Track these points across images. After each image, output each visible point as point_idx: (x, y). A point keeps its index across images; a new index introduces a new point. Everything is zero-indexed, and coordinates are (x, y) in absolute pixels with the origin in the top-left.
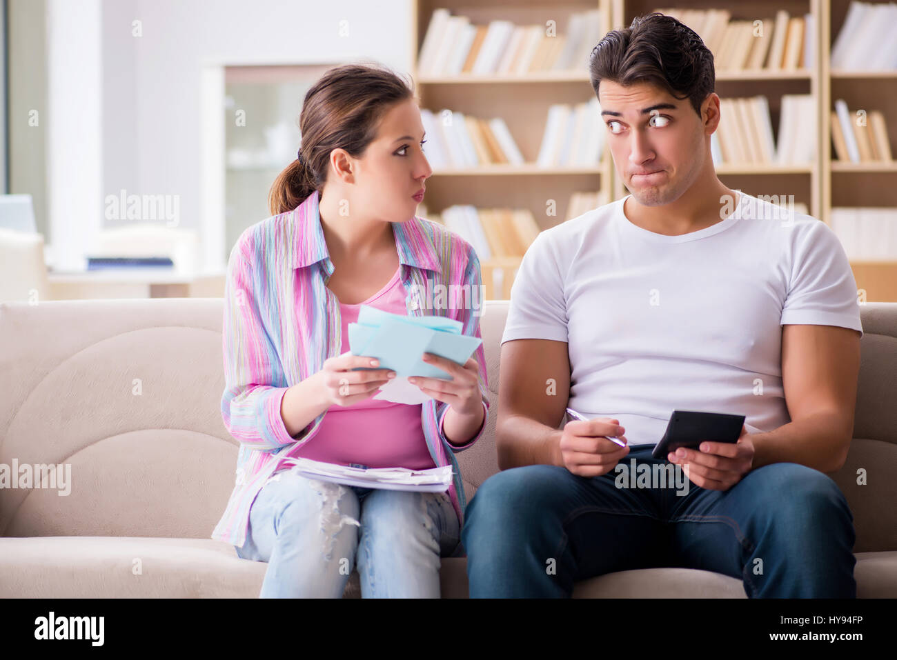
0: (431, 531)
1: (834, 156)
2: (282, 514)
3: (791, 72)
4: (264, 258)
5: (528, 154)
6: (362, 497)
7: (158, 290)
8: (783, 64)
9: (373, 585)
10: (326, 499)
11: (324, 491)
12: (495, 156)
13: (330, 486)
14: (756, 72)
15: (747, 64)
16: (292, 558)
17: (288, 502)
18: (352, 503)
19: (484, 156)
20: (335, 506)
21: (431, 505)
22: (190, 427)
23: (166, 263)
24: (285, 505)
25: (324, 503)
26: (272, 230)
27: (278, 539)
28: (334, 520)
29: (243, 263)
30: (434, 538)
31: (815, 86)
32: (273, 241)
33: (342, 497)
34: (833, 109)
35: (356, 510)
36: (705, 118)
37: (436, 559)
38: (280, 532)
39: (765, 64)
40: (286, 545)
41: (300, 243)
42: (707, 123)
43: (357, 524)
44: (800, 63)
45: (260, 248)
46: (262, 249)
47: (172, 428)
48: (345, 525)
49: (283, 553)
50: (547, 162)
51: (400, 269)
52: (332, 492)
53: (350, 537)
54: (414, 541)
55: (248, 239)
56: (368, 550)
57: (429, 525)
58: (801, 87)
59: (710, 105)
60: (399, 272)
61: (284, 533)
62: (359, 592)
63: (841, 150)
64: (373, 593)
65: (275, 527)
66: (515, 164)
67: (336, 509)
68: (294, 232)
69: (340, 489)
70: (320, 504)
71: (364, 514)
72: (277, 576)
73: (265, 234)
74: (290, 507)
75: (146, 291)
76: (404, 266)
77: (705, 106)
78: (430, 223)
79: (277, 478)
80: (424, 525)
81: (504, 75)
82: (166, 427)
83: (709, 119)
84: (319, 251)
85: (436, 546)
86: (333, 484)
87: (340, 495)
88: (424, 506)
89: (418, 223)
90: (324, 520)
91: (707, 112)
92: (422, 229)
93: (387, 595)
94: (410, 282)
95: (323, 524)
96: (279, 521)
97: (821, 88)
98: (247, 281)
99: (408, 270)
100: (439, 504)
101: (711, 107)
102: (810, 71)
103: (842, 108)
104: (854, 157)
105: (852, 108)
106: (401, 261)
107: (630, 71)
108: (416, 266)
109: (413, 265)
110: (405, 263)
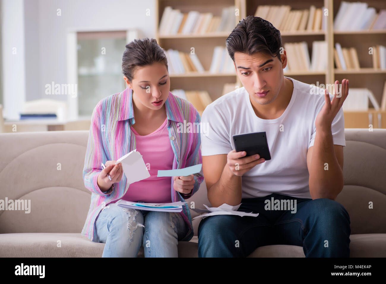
0: (174, 229)
1: (335, 67)
2: (111, 222)
3: (316, 31)
4: (105, 114)
5: (206, 67)
6: (145, 215)
7: (51, 128)
8: (313, 28)
9: (149, 252)
10: (130, 216)
11: (129, 213)
12: (192, 68)
13: (132, 210)
14: (302, 32)
15: (298, 29)
16: (116, 241)
17: (114, 217)
18: (141, 217)
19: (187, 69)
20: (134, 219)
21: (174, 218)
22: (69, 186)
23: (54, 116)
24: (112, 219)
25: (129, 218)
26: (111, 102)
27: (110, 233)
28: (133, 224)
29: (97, 117)
30: (175, 232)
31: (327, 38)
32: (110, 107)
33: (137, 215)
34: (335, 47)
35: (143, 220)
36: (282, 61)
37: (176, 241)
38: (110, 230)
39: (306, 28)
40: (113, 235)
41: (122, 109)
42: (283, 63)
43: (143, 226)
44: (321, 28)
45: (104, 110)
46: (105, 110)
47: (62, 186)
48: (138, 227)
49: (112, 239)
50: (214, 71)
51: (167, 122)
52: (132, 213)
53: (140, 232)
54: (167, 233)
55: (100, 106)
56: (147, 237)
57: (173, 227)
58: (321, 38)
61: (112, 231)
62: (143, 255)
63: (338, 64)
64: (150, 255)
65: (108, 228)
66: (200, 72)
67: (134, 220)
68: (121, 103)
69: (136, 212)
70: (127, 218)
71: (146, 222)
72: (109, 248)
73: (107, 103)
74: (114, 220)
75: (46, 128)
76: (169, 120)
77: (281, 56)
78: (180, 99)
79: (108, 207)
80: (171, 226)
81: (196, 34)
82: (59, 186)
83: (284, 61)
84: (130, 114)
85: (176, 235)
86: (133, 209)
87: (136, 214)
88: (171, 218)
90: (129, 225)
91: (282, 59)
93: (156, 256)
94: (171, 127)
95: (129, 226)
96: (110, 225)
97: (330, 39)
98: (98, 124)
99: (170, 121)
100: (177, 217)
101: (283, 56)
102: (325, 31)
103: (338, 47)
104: (344, 67)
105: (343, 46)
106: (168, 118)
107: (253, 49)
108: (174, 120)
109: (173, 120)
110: (169, 119)
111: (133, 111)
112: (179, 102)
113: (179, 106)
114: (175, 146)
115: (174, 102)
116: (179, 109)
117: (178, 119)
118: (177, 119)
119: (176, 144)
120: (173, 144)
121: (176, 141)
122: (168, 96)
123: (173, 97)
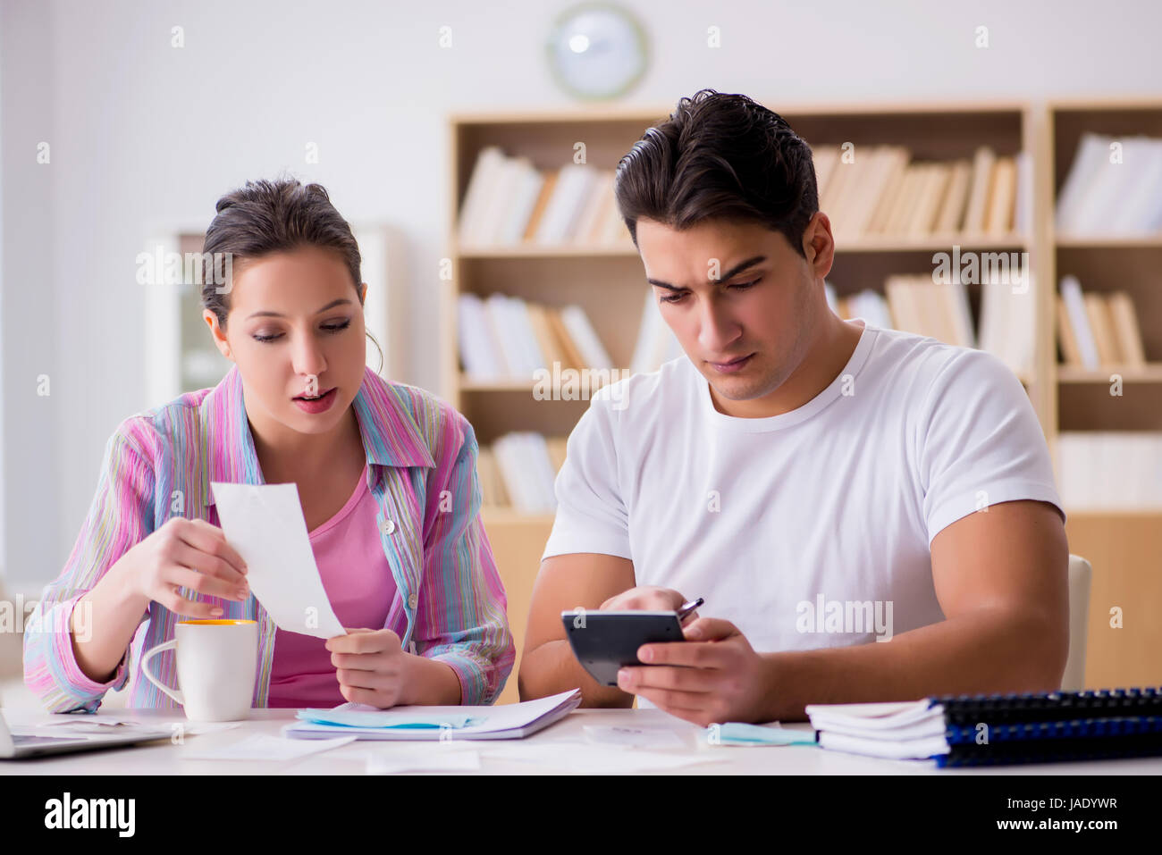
1: (1061, 358)
3: (997, 236)
5: (618, 357)
8: (986, 223)
12: (570, 359)
14: (947, 238)
15: (934, 226)
31: (1030, 257)
34: (1059, 290)
36: (811, 253)
39: (961, 225)
42: (816, 260)
44: (1011, 224)
51: (369, 473)
59: (816, 232)
60: (368, 475)
63: (1070, 350)
76: (373, 466)
77: (809, 236)
78: (407, 389)
81: (583, 244)
83: (818, 252)
84: (248, 474)
89: (391, 391)
91: (813, 244)
92: (397, 402)
94: (383, 489)
97: (1041, 262)
99: (380, 471)
101: (817, 234)
102: (1026, 235)
103: (1072, 290)
104: (1089, 362)
105: (1087, 288)
106: (370, 460)
107: (690, 210)
108: (391, 464)
109: (386, 464)
110: (374, 462)
111: (255, 461)
112: (404, 401)
113: (405, 414)
114: (396, 552)
115: (386, 401)
116: (406, 424)
117: (407, 456)
118: (404, 458)
119: (401, 544)
120: (390, 547)
121: (399, 533)
122: (362, 381)
123: (380, 384)
